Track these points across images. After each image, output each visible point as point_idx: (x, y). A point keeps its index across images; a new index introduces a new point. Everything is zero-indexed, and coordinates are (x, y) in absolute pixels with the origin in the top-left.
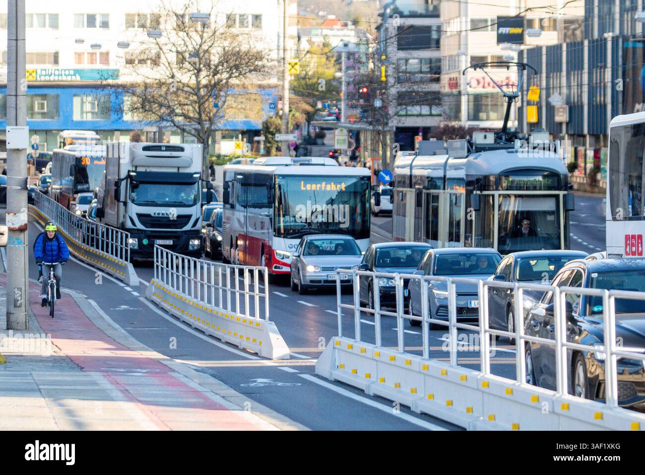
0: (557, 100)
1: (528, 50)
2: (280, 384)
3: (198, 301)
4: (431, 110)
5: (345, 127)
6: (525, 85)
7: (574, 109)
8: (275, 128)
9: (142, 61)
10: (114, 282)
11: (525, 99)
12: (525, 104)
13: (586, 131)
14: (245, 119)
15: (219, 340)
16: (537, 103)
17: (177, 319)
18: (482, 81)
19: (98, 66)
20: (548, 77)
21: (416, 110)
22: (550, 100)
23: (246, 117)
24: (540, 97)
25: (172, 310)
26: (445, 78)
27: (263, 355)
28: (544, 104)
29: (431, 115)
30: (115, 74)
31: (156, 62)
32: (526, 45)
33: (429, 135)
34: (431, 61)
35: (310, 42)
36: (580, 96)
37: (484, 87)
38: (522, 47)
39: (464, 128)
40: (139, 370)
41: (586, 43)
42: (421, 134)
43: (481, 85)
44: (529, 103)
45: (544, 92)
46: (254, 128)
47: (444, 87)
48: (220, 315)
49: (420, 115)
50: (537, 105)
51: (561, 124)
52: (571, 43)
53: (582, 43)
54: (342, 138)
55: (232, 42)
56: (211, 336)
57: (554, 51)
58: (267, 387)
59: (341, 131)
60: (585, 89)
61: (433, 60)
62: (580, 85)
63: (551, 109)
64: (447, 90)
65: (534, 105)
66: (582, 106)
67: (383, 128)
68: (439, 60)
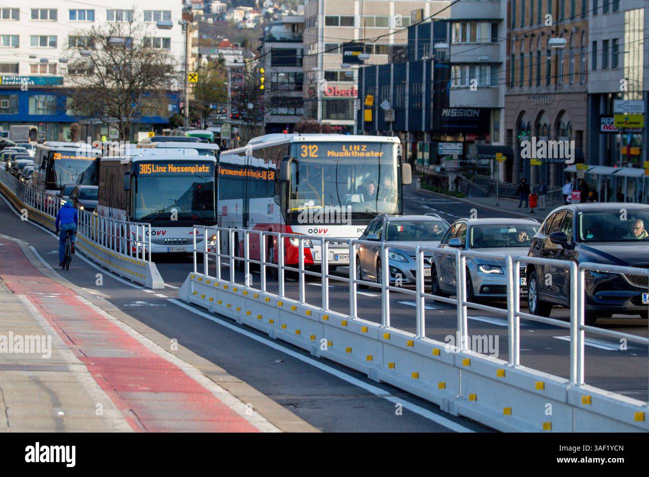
0: (386, 105)
1: (366, 68)
2: (151, 305)
3: (105, 248)
4: (295, 111)
5: (229, 123)
6: (363, 94)
7: (399, 111)
8: (179, 123)
9: (81, 71)
10: (50, 235)
11: (363, 105)
12: (363, 108)
13: (407, 129)
14: (156, 116)
15: (118, 275)
16: (372, 107)
17: (92, 260)
18: (333, 90)
19: (48, 74)
20: (380, 88)
21: (283, 110)
22: (382, 105)
23: (158, 114)
24: (374, 103)
25: (89, 254)
26: (306, 87)
27: (147, 285)
28: (377, 108)
29: (295, 115)
30: (61, 81)
31: (91, 72)
32: (365, 64)
33: (294, 129)
34: (295, 75)
35: (209, 58)
36: (403, 103)
37: (334, 94)
38: (363, 66)
39: (319, 124)
40: (53, 294)
41: (408, 64)
42: (287, 129)
43: (333, 93)
44: (366, 107)
45: (377, 100)
46: (163, 123)
47: (305, 94)
48: (119, 257)
49: (288, 115)
50: (372, 109)
51: (389, 123)
52: (397, 64)
53: (405, 64)
54: (227, 131)
55: (148, 59)
56: (113, 273)
57: (384, 68)
58: (143, 307)
59: (226, 125)
60: (407, 98)
61: (298, 74)
62: (403, 95)
63: (382, 112)
64: (307, 96)
65: (369, 109)
66: (404, 110)
67: (255, 124)
68: (302, 74)
